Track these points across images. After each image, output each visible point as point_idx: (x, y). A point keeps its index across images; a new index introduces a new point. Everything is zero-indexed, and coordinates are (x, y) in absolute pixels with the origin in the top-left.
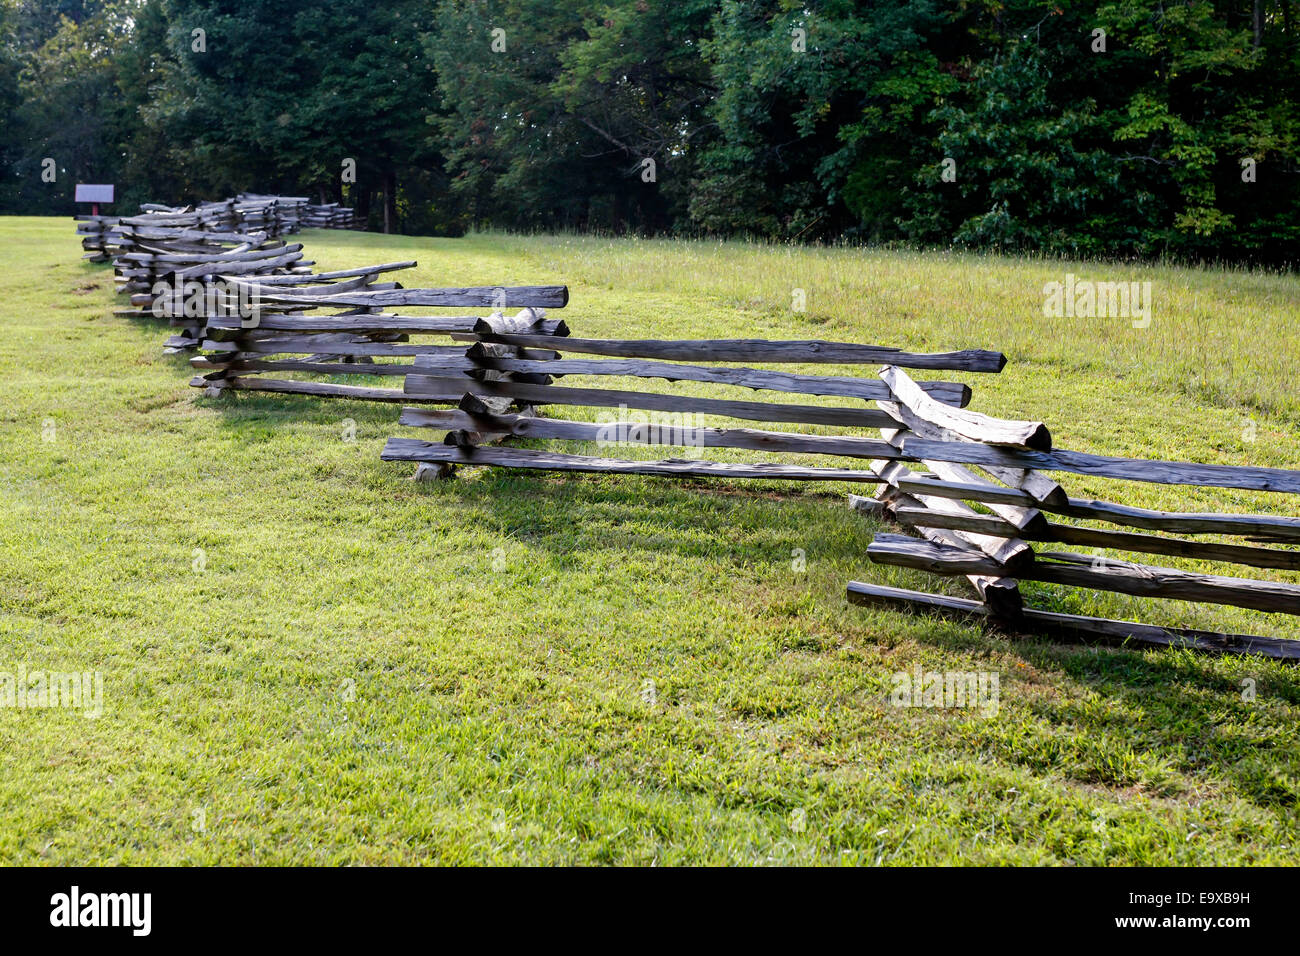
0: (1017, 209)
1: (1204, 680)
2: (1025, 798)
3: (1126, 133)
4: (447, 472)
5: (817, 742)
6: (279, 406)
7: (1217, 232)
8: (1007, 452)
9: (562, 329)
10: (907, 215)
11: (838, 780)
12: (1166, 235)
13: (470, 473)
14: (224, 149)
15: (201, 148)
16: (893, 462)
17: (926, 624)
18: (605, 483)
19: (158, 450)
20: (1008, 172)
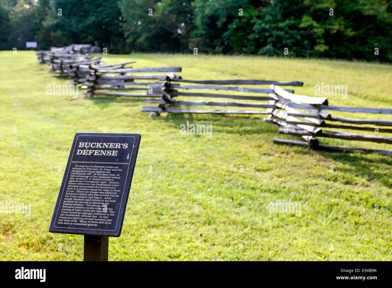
0: (274, 45)
1: (366, 160)
2: (335, 188)
3: (302, 25)
4: (158, 114)
5: (279, 176)
6: (106, 99)
7: (325, 51)
8: (315, 106)
9: (180, 78)
10: (246, 47)
11: (288, 185)
12: (312, 52)
13: (164, 114)
14: (65, 32)
15: (59, 33)
16: (274, 109)
17: (295, 148)
18: (200, 116)
19: (81, 111)
20: (271, 36)
